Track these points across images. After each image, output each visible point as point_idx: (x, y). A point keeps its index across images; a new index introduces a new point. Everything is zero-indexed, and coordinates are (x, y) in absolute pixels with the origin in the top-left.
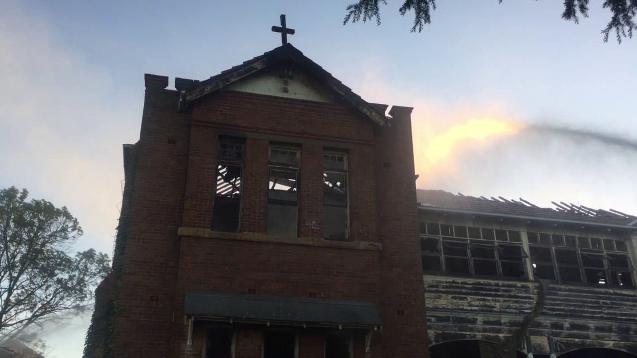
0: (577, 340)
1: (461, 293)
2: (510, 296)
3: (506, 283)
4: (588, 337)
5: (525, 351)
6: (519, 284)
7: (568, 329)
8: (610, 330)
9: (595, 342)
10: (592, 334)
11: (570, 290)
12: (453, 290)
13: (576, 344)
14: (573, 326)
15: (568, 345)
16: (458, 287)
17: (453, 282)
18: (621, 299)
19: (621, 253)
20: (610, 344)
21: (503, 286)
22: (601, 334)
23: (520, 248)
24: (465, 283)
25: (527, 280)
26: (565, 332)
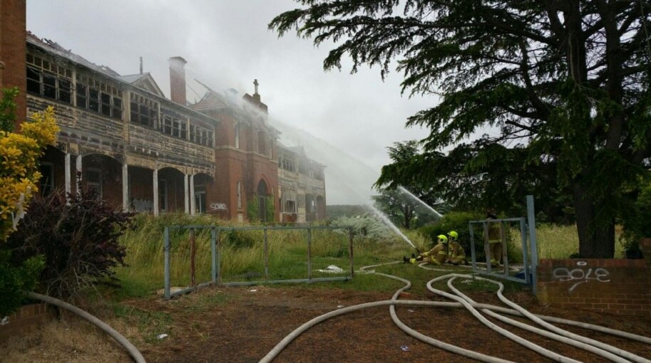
0: (92, 148)
1: (34, 107)
2: (62, 115)
3: (61, 105)
4: (98, 147)
5: (66, 152)
6: (68, 108)
7: (90, 141)
8: (108, 144)
9: (101, 151)
10: (101, 146)
11: (93, 117)
12: (30, 104)
13: (91, 151)
14: (93, 140)
15: (88, 151)
16: (32, 103)
17: (31, 99)
18: (116, 127)
19: (119, 98)
20: (107, 153)
21: (59, 107)
22: (105, 146)
23: (70, 82)
24: (37, 101)
25: (72, 105)
26: (88, 142)
